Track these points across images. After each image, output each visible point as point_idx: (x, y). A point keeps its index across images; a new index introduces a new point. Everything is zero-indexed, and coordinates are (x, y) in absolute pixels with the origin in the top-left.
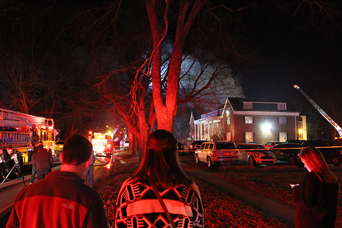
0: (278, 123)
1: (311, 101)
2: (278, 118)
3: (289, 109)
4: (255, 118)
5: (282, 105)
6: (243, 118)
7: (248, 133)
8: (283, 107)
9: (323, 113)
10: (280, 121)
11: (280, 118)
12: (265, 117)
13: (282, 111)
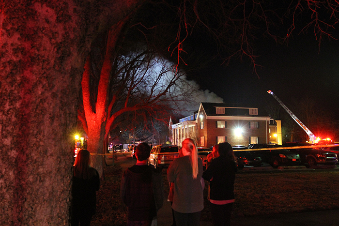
0: (250, 127)
1: (284, 106)
2: (250, 123)
3: (260, 114)
4: (227, 123)
5: (254, 110)
6: (215, 122)
7: (220, 137)
8: (254, 112)
9: (295, 118)
10: (251, 125)
11: (251, 123)
12: (236, 121)
13: (253, 116)
